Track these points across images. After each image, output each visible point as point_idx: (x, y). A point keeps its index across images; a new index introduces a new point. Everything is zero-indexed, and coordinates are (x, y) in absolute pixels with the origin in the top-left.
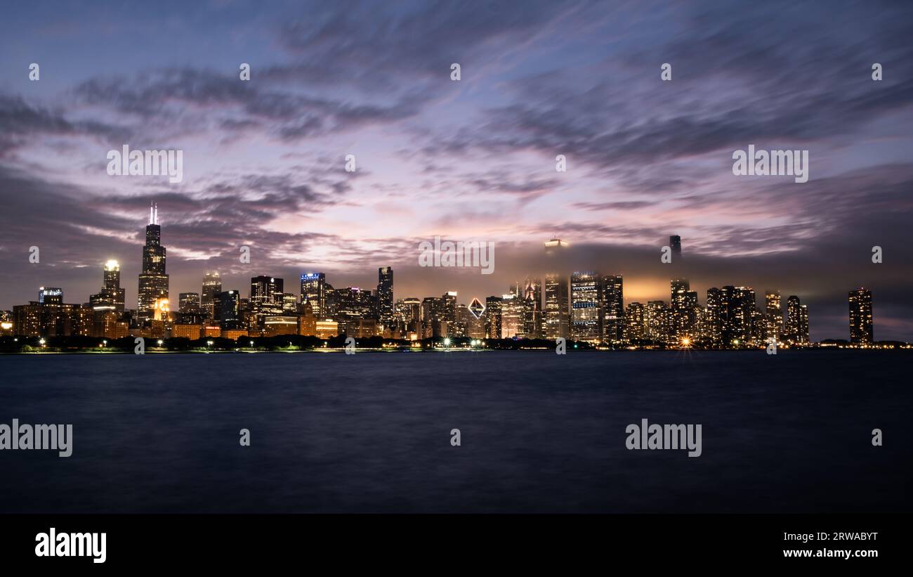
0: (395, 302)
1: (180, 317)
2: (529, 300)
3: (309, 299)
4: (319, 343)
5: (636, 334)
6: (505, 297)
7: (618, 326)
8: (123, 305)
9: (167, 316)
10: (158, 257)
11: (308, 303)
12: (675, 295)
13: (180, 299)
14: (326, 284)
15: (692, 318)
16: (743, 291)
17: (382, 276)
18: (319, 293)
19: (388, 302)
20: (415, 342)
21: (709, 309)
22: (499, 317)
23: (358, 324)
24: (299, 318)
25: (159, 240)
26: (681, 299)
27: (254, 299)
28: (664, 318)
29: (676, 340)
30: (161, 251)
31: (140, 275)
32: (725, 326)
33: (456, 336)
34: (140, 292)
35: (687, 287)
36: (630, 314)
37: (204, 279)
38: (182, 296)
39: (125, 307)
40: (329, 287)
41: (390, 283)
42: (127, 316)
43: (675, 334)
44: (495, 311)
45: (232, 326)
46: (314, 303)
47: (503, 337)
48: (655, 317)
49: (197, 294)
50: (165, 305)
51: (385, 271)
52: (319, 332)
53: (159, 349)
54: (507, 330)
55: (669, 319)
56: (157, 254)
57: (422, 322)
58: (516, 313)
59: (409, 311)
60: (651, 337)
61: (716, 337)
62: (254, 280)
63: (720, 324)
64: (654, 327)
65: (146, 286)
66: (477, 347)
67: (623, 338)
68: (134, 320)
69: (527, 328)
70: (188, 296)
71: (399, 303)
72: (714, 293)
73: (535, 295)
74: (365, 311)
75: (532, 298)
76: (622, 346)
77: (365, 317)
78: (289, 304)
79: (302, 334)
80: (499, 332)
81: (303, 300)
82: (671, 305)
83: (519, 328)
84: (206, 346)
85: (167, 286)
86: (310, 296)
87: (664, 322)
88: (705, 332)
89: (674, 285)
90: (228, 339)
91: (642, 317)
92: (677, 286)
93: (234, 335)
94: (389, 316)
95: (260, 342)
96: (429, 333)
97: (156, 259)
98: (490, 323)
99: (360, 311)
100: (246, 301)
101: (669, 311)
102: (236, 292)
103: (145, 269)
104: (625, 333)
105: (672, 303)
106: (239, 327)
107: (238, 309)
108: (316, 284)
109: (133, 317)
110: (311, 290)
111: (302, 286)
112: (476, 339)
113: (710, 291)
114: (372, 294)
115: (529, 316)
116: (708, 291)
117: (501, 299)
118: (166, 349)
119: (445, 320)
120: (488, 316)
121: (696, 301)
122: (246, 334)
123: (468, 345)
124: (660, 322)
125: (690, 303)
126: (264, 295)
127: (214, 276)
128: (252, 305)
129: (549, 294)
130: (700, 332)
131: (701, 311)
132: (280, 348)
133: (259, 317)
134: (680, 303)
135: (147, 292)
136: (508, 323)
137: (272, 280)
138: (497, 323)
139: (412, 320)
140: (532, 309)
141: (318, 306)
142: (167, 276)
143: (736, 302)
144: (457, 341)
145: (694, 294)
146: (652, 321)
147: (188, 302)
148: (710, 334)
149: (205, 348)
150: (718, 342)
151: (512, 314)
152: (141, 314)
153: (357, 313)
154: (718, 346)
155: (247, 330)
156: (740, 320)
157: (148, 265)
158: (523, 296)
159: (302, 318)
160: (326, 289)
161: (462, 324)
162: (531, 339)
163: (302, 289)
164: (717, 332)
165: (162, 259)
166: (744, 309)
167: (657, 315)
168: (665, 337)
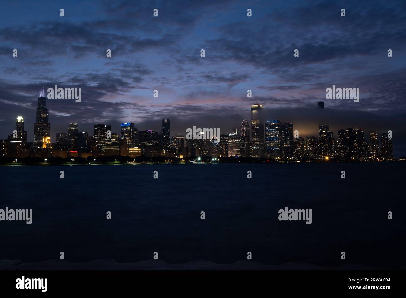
0: (171, 137)
1: (55, 146)
2: (243, 136)
3: (125, 136)
4: (131, 160)
5: (300, 154)
6: (230, 135)
7: (291, 150)
8: (26, 140)
9: (49, 146)
10: (44, 115)
11: (125, 138)
12: (321, 133)
13: (57, 136)
14: (135, 128)
15: (330, 147)
16: (357, 131)
17: (164, 124)
18: (130, 133)
19: (168, 138)
20: (182, 159)
21: (339, 141)
22: (227, 145)
23: (151, 150)
24: (120, 146)
25: (45, 105)
26: (324, 135)
27: (96, 136)
28: (315, 145)
29: (322, 158)
30: (46, 111)
31: (35, 124)
32: (348, 150)
33: (204, 156)
34: (35, 133)
35: (327, 129)
36: (297, 144)
37: (69, 126)
38: (58, 135)
39: (27, 141)
40: (136, 130)
41: (169, 128)
42: (28, 146)
43: (321, 154)
44: (224, 142)
45: (84, 151)
46: (128, 138)
47: (229, 156)
48: (310, 145)
49: (65, 134)
50: (48, 140)
51: (166, 121)
52: (131, 154)
53: (45, 163)
54: (231, 152)
55: (318, 146)
56: (44, 113)
57: (186, 148)
58: (236, 143)
59: (179, 142)
60: (309, 155)
61: (343, 155)
62: (96, 126)
63: (345, 149)
64: (310, 150)
65: (38, 130)
66: (215, 161)
67: (293, 157)
68: (32, 148)
69: (242, 151)
70: (60, 135)
71: (173, 138)
72: (342, 132)
73: (246, 134)
74: (155, 142)
75: (244, 135)
76: (293, 160)
77: (155, 145)
78: (114, 139)
79: (122, 155)
80: (227, 154)
81: (122, 137)
82: (319, 139)
83: (238, 151)
84: (70, 161)
85: (49, 130)
86: (126, 135)
87: (315, 148)
88: (337, 153)
89: (320, 128)
90: (82, 158)
91: (303, 145)
92: (322, 128)
93: (85, 156)
94: (168, 145)
95: (99, 159)
96: (189, 154)
97: (44, 116)
98: (222, 149)
99: (152, 142)
100: (91, 137)
101: (318, 142)
102: (86, 133)
103: (37, 120)
104: (294, 154)
105: (320, 137)
106: (88, 151)
107: (87, 142)
108: (129, 128)
109: (31, 146)
110: (127, 131)
111: (121, 129)
112: (214, 158)
113: (340, 131)
114: (159, 134)
115: (243, 145)
116: (339, 131)
117: (228, 136)
118: (49, 163)
119: (198, 147)
120: (221, 145)
121: (332, 136)
122: (92, 155)
123: (211, 160)
124: (313, 148)
125: (329, 138)
126: (101, 134)
127: (74, 124)
128: (95, 140)
129: (253, 133)
130: (334, 153)
131: (335, 142)
132: (110, 163)
133: (98, 146)
134: (324, 137)
135: (39, 133)
136: (231, 148)
137: (106, 126)
138: (226, 149)
139: (180, 147)
140: (245, 141)
141: (130, 140)
142: (49, 124)
143: (354, 137)
144: (204, 159)
145: (331, 133)
146: (309, 147)
147: (61, 138)
148: (340, 154)
149: (70, 163)
150: (344, 158)
151: (234, 144)
152: (36, 145)
153: (151, 144)
154: (344, 160)
155: (92, 153)
156: (356, 146)
157: (39, 118)
158: (240, 134)
159: (121, 147)
160: (134, 131)
161: (207, 149)
162: (244, 157)
163: (122, 131)
164: (343, 153)
165: (46, 115)
166: (358, 141)
167: (311, 144)
168: (316, 156)
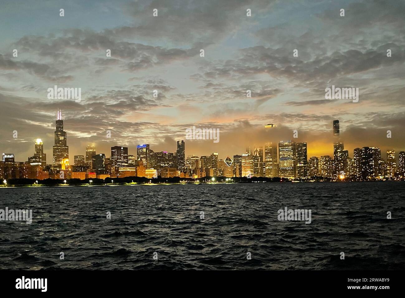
0: (186, 158)
1: (75, 168)
2: (256, 156)
3: (141, 158)
4: (147, 180)
5: (314, 174)
6: (243, 155)
7: (305, 170)
8: (46, 162)
9: (68, 168)
11: (141, 160)
12: (336, 152)
13: (75, 159)
14: (150, 150)
15: (345, 164)
16: (373, 150)
17: (179, 146)
18: (146, 155)
19: (183, 159)
20: (196, 179)
21: (355, 159)
22: (240, 165)
23: (167, 171)
24: (136, 168)
25: (62, 128)
26: (339, 154)
27: (113, 158)
28: (329, 165)
29: (336, 177)
30: (64, 134)
31: (53, 147)
32: (364, 168)
33: (218, 176)
34: (54, 155)
35: (343, 148)
36: (311, 163)
37: (86, 148)
38: (76, 157)
39: (47, 164)
40: (152, 151)
41: (183, 149)
42: (48, 168)
43: (336, 173)
44: (238, 162)
45: (102, 172)
46: (144, 160)
47: (243, 176)
48: (324, 164)
49: (83, 156)
50: (66, 162)
51: (180, 143)
52: (147, 175)
53: (64, 185)
54: (244, 173)
55: (332, 165)
56: (62, 135)
57: (200, 169)
58: (249, 163)
59: (193, 163)
60: (323, 175)
61: (358, 174)
62: (112, 148)
63: (360, 168)
64: (324, 169)
65: (57, 152)
66: (229, 182)
67: (307, 176)
68: (51, 170)
69: (255, 171)
70: (79, 157)
71: (188, 159)
72: (358, 151)
73: (259, 154)
74: (170, 163)
75: (258, 155)
76: (307, 180)
77: (171, 167)
78: (131, 161)
79: (138, 176)
80: (241, 174)
81: (138, 158)
82: (333, 158)
83: (251, 171)
84: (89, 183)
85: (68, 152)
86: (142, 156)
87: (330, 167)
88: (352, 172)
89: (335, 147)
90: (100, 179)
91: (317, 164)
92: (337, 148)
93: (103, 177)
94: (183, 166)
95: (117, 180)
96: (204, 175)
97: (62, 138)
98: (236, 169)
99: (168, 164)
100: (108, 159)
101: (332, 161)
102: (103, 155)
103: (56, 143)
104: (308, 173)
105: (334, 157)
106: (106, 173)
107: (105, 163)
108: (145, 150)
109: (51, 168)
110: (142, 153)
111: (137, 151)
112: (228, 178)
113: (355, 150)
114: (174, 155)
115: (256, 165)
116: (354, 150)
117: (241, 156)
118: (68, 185)
119: (213, 167)
120: (234, 165)
121: (348, 155)
122: (109, 176)
123: (224, 180)
124: (327, 167)
125: (344, 157)
126: (118, 156)
127: (92, 147)
128: (112, 162)
129: (267, 153)
130: (350, 172)
131: (350, 161)
132: (127, 184)
133: (115, 167)
134: (338, 157)
135: (58, 155)
136: (245, 168)
137: (122, 148)
138: (239, 169)
139: (195, 168)
140: (258, 161)
141: (146, 161)
142: (68, 147)
143: (371, 156)
144: (219, 179)
145: (347, 152)
146: (323, 167)
147: (79, 160)
148: (355, 173)
150: (360, 177)
151: (247, 164)
152: (55, 167)
153: (166, 165)
154: (359, 179)
155: (110, 174)
156: (372, 165)
157: (57, 141)
158: (253, 154)
159: (138, 168)
160: (150, 152)
161: (221, 170)
162: (257, 177)
163: (138, 153)
164: (359, 172)
165: (64, 138)
166: (375, 159)
167: (326, 163)
168: (330, 175)
